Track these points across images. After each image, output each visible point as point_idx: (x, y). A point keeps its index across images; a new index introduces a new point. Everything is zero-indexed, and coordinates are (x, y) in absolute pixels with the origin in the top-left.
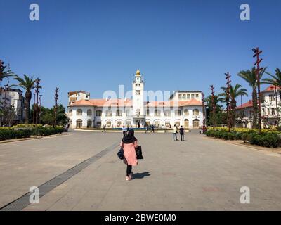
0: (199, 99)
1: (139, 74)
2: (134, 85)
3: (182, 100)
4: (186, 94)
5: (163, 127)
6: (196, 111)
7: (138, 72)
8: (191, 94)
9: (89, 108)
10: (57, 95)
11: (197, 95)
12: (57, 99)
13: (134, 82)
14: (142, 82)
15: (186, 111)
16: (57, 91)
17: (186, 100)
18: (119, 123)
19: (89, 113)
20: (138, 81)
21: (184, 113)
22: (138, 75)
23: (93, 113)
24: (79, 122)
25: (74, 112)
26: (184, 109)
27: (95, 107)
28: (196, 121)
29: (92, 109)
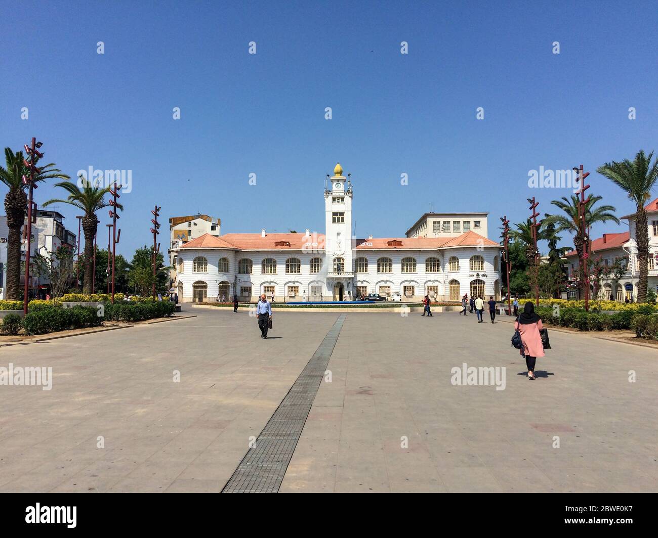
0: (483, 231)
1: (341, 173)
2: (329, 200)
3: (442, 235)
4: (452, 220)
5: (397, 299)
6: (477, 259)
7: (338, 167)
8: (462, 220)
9: (224, 255)
10: (157, 224)
11: (477, 224)
12: (155, 232)
13: (329, 192)
14: (348, 192)
15: (454, 260)
16: (156, 215)
17: (452, 235)
18: (294, 289)
19: (223, 266)
20: (338, 190)
21: (447, 266)
22: (338, 177)
23: (232, 265)
24: (200, 288)
25: (188, 264)
26: (448, 256)
27: (237, 252)
28: (477, 284)
29: (230, 257)
